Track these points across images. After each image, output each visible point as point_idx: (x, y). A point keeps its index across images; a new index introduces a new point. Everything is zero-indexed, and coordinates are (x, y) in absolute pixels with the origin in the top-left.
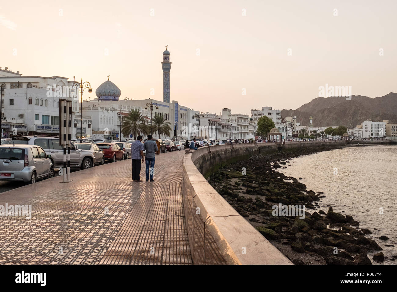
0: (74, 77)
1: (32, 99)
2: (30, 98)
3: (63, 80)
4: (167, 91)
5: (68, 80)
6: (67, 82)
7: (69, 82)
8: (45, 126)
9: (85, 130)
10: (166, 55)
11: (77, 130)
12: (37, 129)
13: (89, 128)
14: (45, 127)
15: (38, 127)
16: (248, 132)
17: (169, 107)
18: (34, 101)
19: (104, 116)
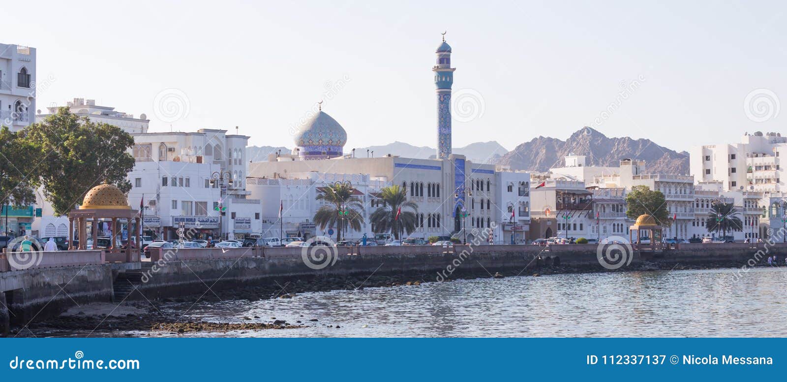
0: (237, 128)
1: (166, 178)
2: (164, 177)
3: (217, 134)
4: (445, 131)
5: (227, 134)
6: (225, 137)
7: (227, 137)
8: (185, 218)
9: (249, 223)
10: (444, 53)
11: (237, 223)
12: (174, 222)
13: (256, 218)
14: (185, 220)
15: (176, 220)
16: (693, 218)
17: (439, 168)
18: (169, 182)
19: (291, 195)
